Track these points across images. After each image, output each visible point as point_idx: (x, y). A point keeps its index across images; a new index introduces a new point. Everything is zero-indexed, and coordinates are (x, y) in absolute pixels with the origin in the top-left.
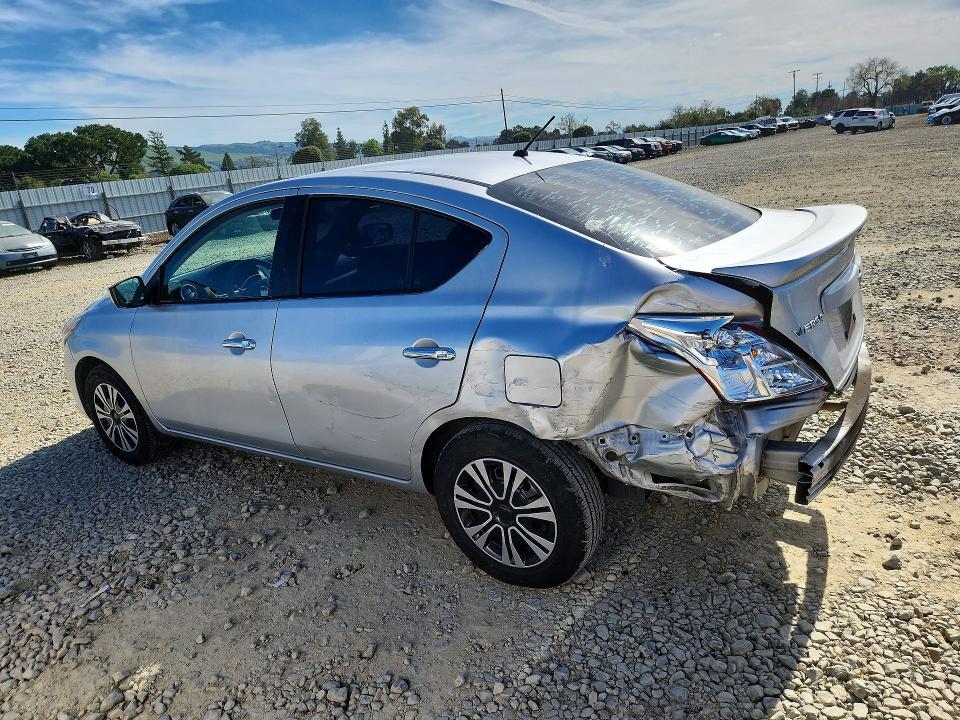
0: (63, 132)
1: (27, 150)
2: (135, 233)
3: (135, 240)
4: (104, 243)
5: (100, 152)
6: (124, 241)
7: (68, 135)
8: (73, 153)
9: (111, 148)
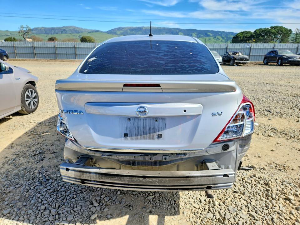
0: (267, 28)
1: (254, 33)
2: (246, 60)
3: (245, 62)
4: (236, 61)
5: (275, 35)
6: (241, 62)
7: (268, 29)
8: (266, 34)
9: (279, 33)
